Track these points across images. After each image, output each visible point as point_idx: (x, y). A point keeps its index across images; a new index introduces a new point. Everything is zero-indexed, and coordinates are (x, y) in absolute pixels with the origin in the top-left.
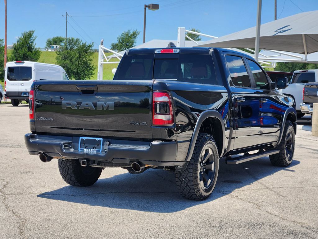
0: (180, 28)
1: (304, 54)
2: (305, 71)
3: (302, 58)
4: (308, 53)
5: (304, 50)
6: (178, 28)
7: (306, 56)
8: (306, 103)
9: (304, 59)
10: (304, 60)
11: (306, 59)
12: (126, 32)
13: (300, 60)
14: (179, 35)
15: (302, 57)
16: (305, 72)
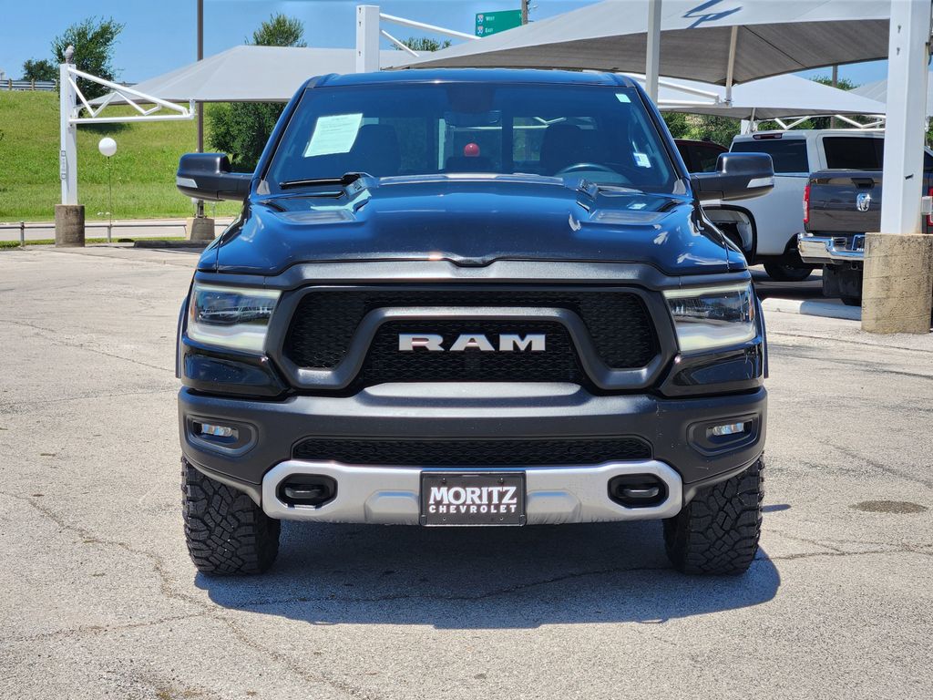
0: (363, 7)
1: (725, 85)
2: (772, 136)
3: (717, 98)
4: (734, 82)
5: (726, 74)
6: (358, 7)
7: (729, 92)
8: (818, 233)
9: (723, 98)
10: (722, 103)
11: (728, 101)
12: (79, 26)
13: (710, 102)
14: (361, 31)
15: (716, 95)
16: (773, 138)
